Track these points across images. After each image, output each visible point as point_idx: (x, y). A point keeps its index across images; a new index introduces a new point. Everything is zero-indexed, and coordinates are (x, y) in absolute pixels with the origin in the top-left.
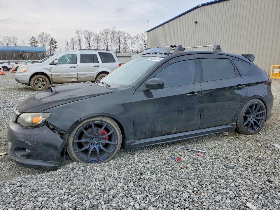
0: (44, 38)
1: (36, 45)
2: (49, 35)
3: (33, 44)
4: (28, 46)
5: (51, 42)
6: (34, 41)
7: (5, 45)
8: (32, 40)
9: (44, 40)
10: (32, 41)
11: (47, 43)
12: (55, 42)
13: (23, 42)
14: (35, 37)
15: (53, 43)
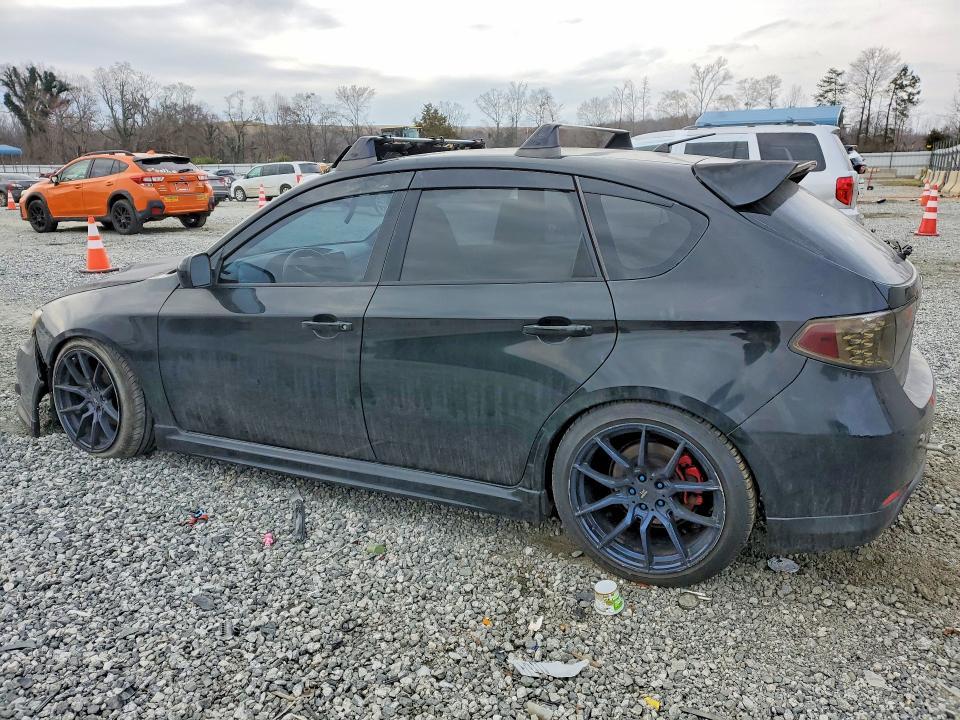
0: (872, 72)
1: (839, 97)
2: (894, 58)
3: (830, 95)
4: (812, 103)
5: (895, 81)
6: (833, 86)
7: (742, 106)
8: (829, 81)
9: (870, 78)
10: (826, 84)
11: (880, 89)
12: (915, 81)
13: (796, 92)
14: (840, 71)
15: (902, 87)
